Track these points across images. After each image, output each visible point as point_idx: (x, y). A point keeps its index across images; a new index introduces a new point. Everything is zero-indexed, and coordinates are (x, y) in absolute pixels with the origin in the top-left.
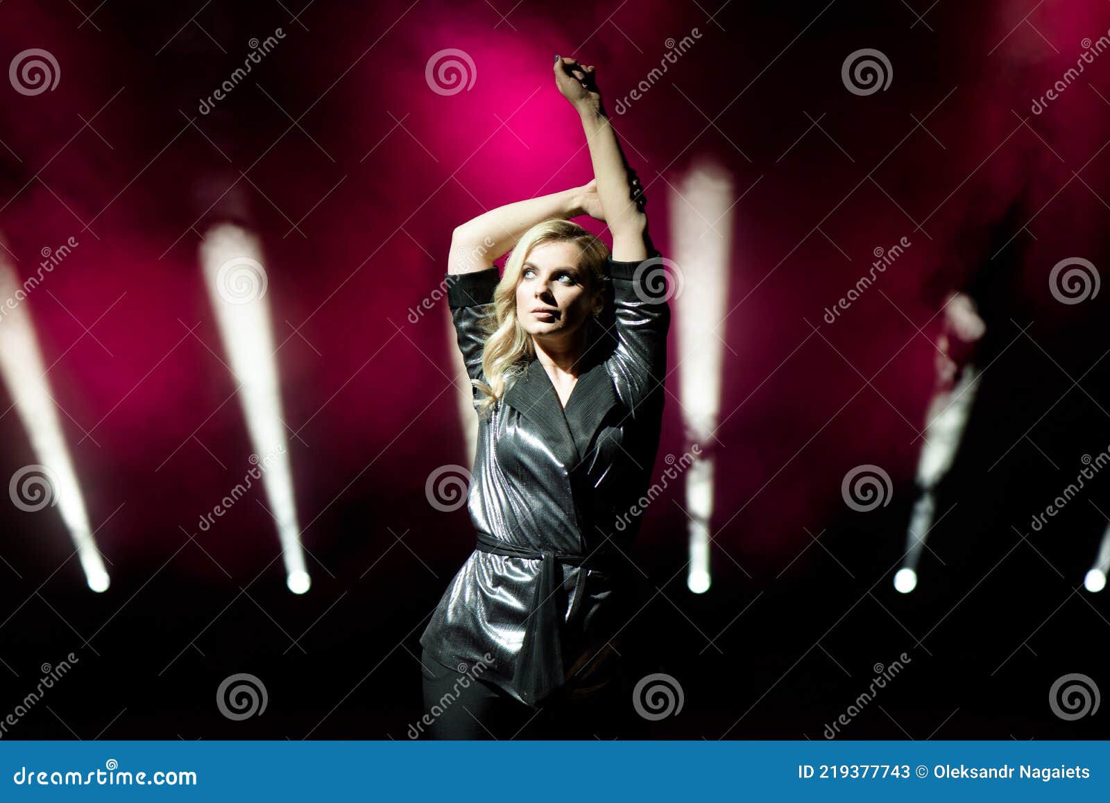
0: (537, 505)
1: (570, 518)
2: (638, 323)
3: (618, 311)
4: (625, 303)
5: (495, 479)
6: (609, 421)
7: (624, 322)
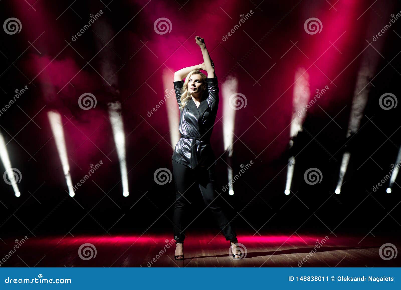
0: (192, 128)
1: (198, 130)
2: (212, 91)
3: (209, 89)
4: (210, 87)
5: (184, 123)
6: (207, 110)
7: (210, 91)
